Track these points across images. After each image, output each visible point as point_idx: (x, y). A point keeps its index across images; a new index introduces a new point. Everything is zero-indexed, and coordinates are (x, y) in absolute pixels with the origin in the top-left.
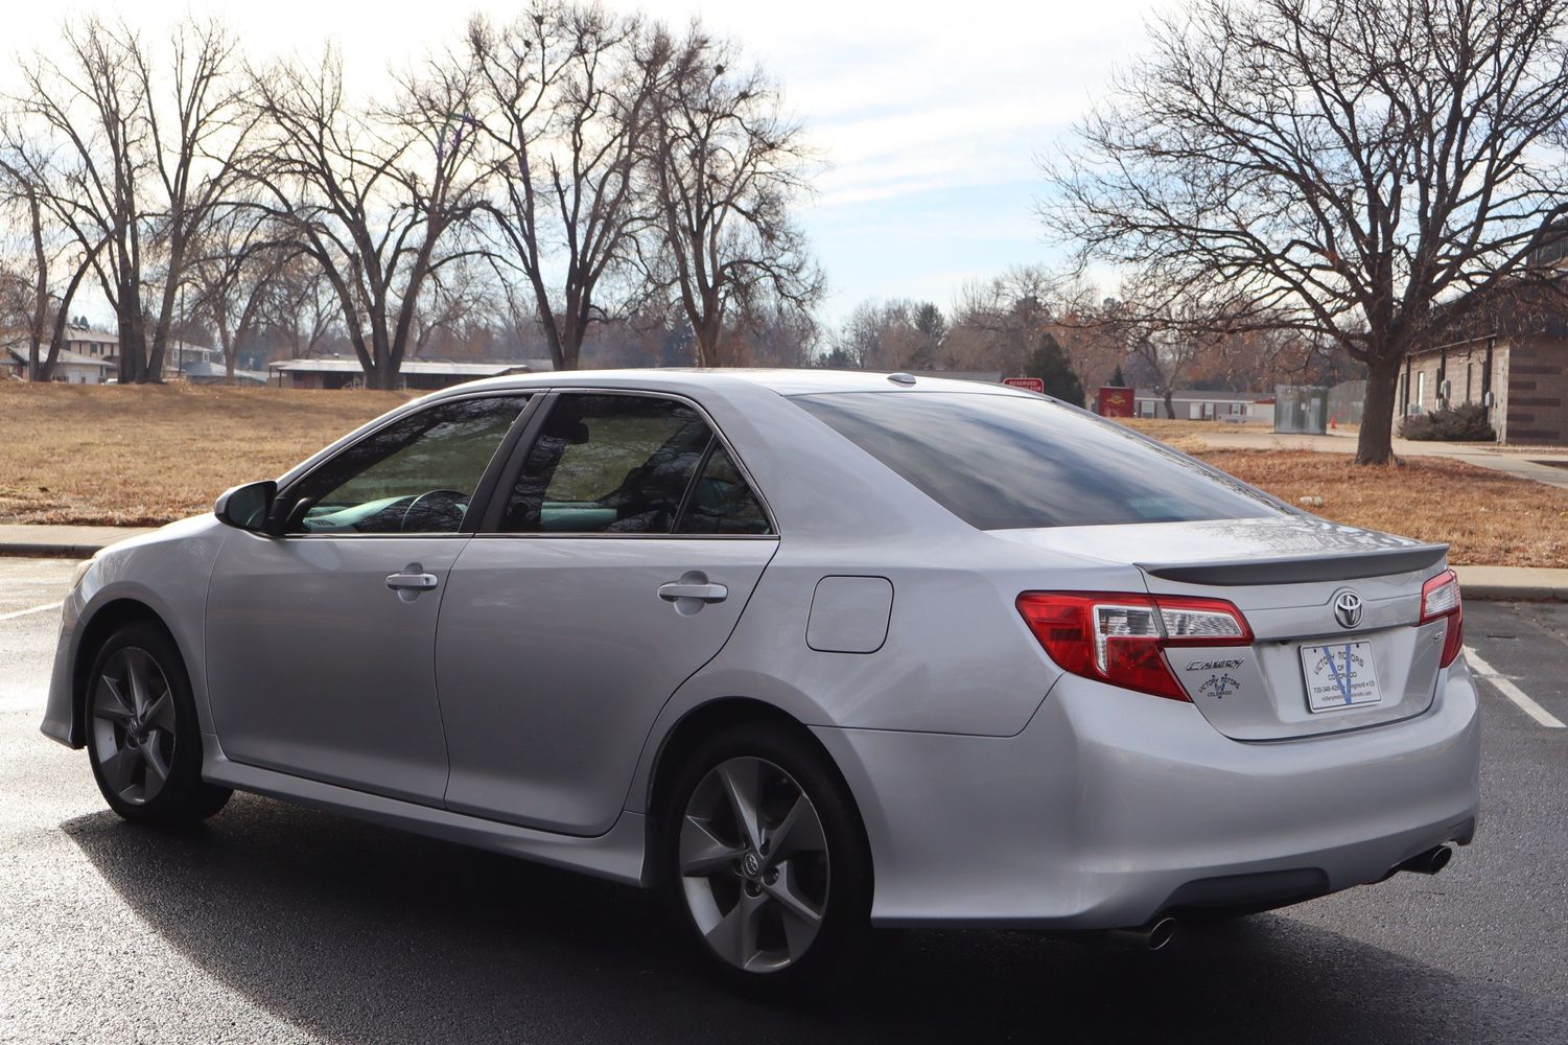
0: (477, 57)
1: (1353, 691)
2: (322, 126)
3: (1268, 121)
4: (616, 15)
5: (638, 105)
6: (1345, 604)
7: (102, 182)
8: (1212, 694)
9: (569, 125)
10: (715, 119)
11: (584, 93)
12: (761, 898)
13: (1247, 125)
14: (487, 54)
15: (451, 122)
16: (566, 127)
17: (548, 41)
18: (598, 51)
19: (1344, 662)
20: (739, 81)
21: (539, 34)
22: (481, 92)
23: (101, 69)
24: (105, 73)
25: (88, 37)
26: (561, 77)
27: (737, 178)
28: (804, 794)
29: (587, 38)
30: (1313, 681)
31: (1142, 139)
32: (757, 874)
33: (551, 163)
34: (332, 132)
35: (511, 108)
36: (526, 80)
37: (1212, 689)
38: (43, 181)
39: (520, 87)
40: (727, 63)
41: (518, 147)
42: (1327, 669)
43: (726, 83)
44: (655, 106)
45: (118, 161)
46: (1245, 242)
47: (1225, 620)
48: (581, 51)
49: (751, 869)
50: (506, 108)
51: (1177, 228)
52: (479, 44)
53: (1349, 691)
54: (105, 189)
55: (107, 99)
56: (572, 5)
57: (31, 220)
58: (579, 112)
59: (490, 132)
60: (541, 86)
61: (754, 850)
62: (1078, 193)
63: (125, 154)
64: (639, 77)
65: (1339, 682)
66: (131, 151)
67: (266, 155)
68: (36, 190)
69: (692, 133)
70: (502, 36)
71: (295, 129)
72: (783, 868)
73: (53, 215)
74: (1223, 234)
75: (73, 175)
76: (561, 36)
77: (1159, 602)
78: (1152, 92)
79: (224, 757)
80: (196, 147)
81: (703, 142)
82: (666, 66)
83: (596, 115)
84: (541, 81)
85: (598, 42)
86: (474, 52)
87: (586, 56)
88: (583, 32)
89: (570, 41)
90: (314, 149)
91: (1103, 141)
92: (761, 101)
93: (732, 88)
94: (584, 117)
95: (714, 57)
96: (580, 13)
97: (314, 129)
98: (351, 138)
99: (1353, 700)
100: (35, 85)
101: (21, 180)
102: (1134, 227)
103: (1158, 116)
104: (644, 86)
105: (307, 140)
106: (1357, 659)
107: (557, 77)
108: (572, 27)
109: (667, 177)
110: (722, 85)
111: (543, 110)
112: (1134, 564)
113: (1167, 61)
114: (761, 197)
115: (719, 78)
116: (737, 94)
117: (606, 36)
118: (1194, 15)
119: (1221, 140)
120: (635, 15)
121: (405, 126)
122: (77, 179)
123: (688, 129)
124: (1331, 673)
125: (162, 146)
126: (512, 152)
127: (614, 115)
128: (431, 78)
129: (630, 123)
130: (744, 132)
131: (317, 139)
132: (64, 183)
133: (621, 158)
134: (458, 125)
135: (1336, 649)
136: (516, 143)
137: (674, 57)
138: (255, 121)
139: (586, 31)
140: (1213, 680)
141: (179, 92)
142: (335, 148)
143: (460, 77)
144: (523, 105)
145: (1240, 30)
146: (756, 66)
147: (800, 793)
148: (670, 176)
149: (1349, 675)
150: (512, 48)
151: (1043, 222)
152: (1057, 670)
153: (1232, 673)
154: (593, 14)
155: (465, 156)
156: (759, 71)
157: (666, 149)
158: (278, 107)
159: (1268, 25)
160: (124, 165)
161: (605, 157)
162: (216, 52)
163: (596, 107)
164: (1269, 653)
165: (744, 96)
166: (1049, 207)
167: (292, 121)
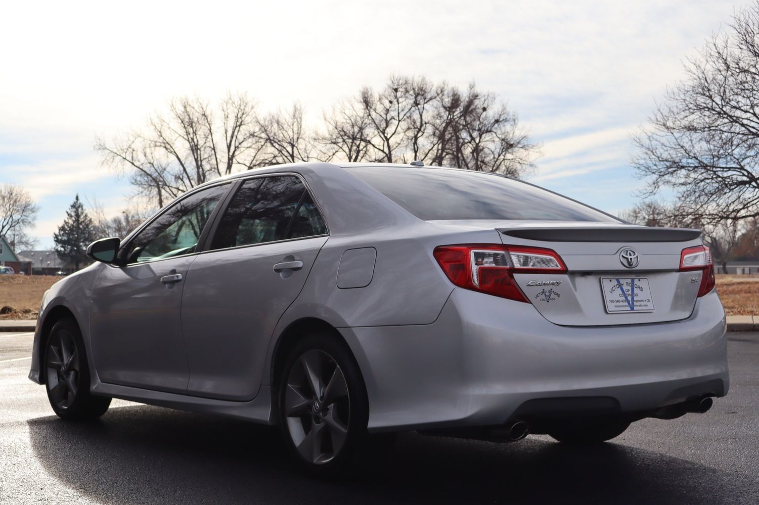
0: (366, 110)
1: (635, 303)
2: (293, 146)
3: (751, 111)
4: (433, 85)
5: (445, 129)
6: (627, 255)
7: (191, 178)
8: (543, 300)
9: (412, 139)
10: (483, 133)
11: (418, 124)
12: (321, 425)
13: (738, 113)
14: (371, 108)
15: (355, 142)
16: (410, 141)
17: (400, 100)
18: (424, 103)
19: (630, 288)
20: (494, 114)
21: (396, 97)
22: (368, 126)
23: (189, 124)
24: (192, 127)
25: (183, 109)
26: (408, 118)
27: (495, 162)
28: (338, 366)
29: (419, 98)
30: (608, 296)
31: (685, 122)
32: (318, 412)
33: (402, 158)
34: (298, 149)
35: (384, 133)
36: (391, 119)
37: (543, 297)
38: (163, 178)
39: (388, 123)
40: (488, 106)
41: (387, 152)
42: (619, 291)
43: (488, 116)
44: (453, 128)
45: (198, 167)
46: (741, 172)
47: (550, 260)
48: (416, 104)
49: (316, 409)
50: (381, 133)
51: (705, 167)
52: (367, 102)
53: (633, 303)
54: (192, 182)
55: (193, 139)
56: (411, 82)
57: (158, 198)
58: (416, 133)
59: (374, 146)
60: (397, 122)
61: (317, 399)
62: (652, 152)
63: (201, 165)
64: (445, 115)
65: (626, 298)
66: (204, 163)
67: (267, 161)
68: (160, 183)
69: (471, 140)
70: (378, 99)
71: (280, 148)
72: (331, 407)
73: (168, 195)
74: (730, 169)
75: (177, 176)
76: (407, 98)
77: (508, 249)
78: (688, 99)
79: (99, 380)
80: (234, 160)
81: (477, 145)
82: (458, 109)
83: (424, 134)
84: (398, 119)
85: (425, 99)
86: (365, 107)
87: (419, 106)
88: (417, 95)
89: (411, 99)
90: (290, 158)
91: (664, 125)
92: (505, 123)
93: (491, 118)
94: (418, 136)
95: (482, 103)
96: (415, 85)
97: (289, 149)
98: (308, 152)
99: (635, 308)
100: (159, 134)
101: (153, 179)
102: (683, 167)
103: (691, 111)
104: (447, 119)
105: (286, 154)
106: (638, 287)
107: (405, 117)
108: (412, 92)
109: (460, 163)
110: (486, 117)
111: (399, 133)
112: (495, 229)
113: (696, 83)
114: (507, 171)
115: (484, 113)
116: (493, 121)
117: (429, 96)
118: (709, 59)
119: (726, 120)
120: (442, 85)
121: (333, 144)
122: (179, 178)
123: (469, 139)
124: (621, 293)
125: (218, 160)
126: (385, 155)
127: (434, 134)
128: (345, 121)
129: (441, 137)
130: (497, 139)
131: (291, 152)
132: (173, 180)
133: (438, 155)
134: (358, 143)
135: (625, 281)
136: (386, 150)
137: (462, 104)
138: (262, 146)
139: (418, 94)
140: (544, 292)
141: (226, 133)
142: (299, 157)
143: (359, 119)
144: (390, 131)
145: (732, 65)
146: (503, 106)
147: (336, 366)
148: (462, 163)
149: (633, 295)
150: (383, 105)
151: (635, 167)
152: (452, 286)
153: (555, 289)
154: (422, 86)
155: (362, 158)
156: (504, 109)
157: (459, 150)
158: (272, 138)
159: (747, 62)
160: (201, 170)
161: (429, 155)
162: (243, 114)
163: (424, 130)
164: (580, 280)
165: (497, 121)
166: (638, 159)
167: (279, 144)
